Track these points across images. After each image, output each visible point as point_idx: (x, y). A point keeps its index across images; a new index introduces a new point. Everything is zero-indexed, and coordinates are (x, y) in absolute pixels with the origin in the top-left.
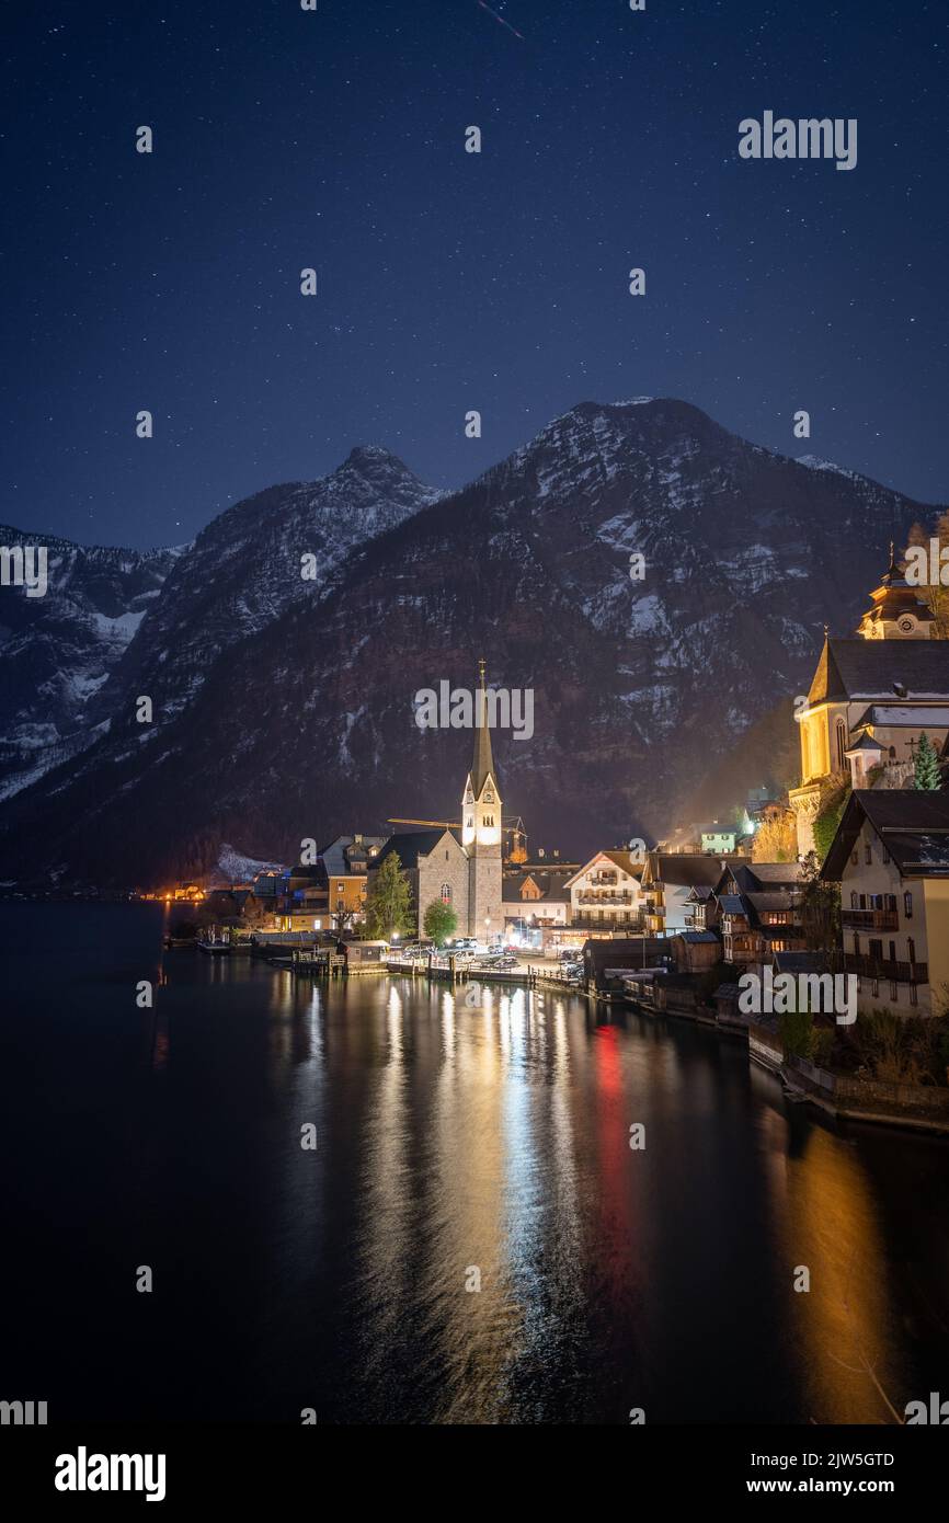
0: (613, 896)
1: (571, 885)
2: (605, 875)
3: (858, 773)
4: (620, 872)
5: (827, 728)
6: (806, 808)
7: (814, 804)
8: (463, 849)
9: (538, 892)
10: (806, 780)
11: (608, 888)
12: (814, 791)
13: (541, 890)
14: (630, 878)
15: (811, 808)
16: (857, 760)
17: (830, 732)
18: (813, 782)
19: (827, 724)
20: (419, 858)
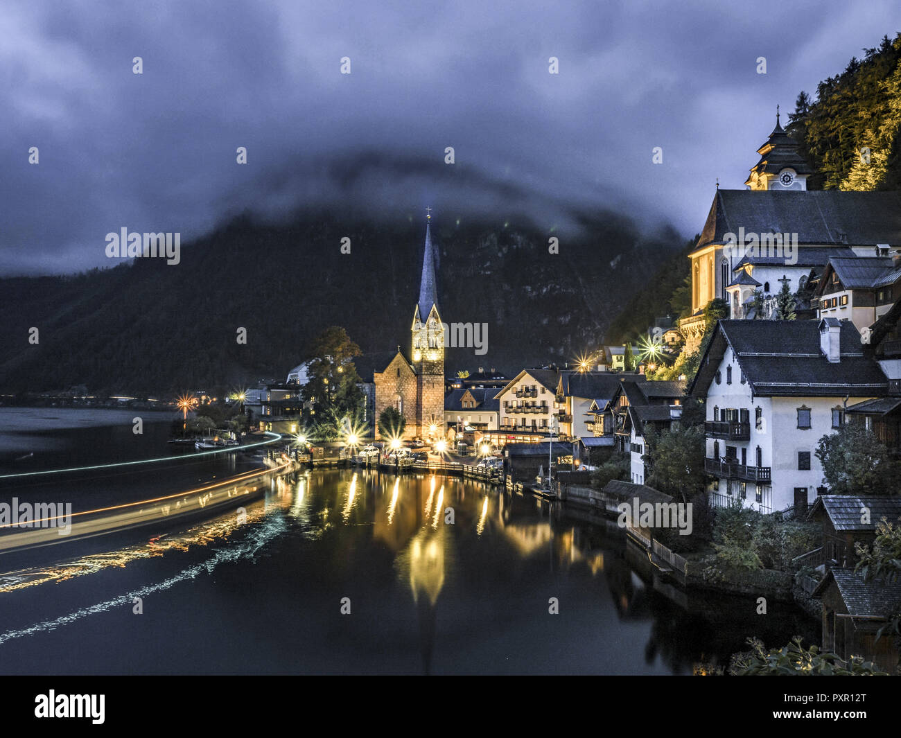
0: (534, 406)
1: (499, 397)
2: (527, 390)
3: (736, 305)
4: (539, 386)
5: (713, 267)
6: (694, 334)
7: (700, 331)
8: (412, 366)
9: (475, 402)
10: (695, 311)
11: (529, 400)
12: (701, 319)
13: (477, 401)
14: (547, 391)
15: (698, 334)
16: (736, 294)
17: (716, 270)
18: (700, 313)
19: (713, 263)
20: (375, 374)
